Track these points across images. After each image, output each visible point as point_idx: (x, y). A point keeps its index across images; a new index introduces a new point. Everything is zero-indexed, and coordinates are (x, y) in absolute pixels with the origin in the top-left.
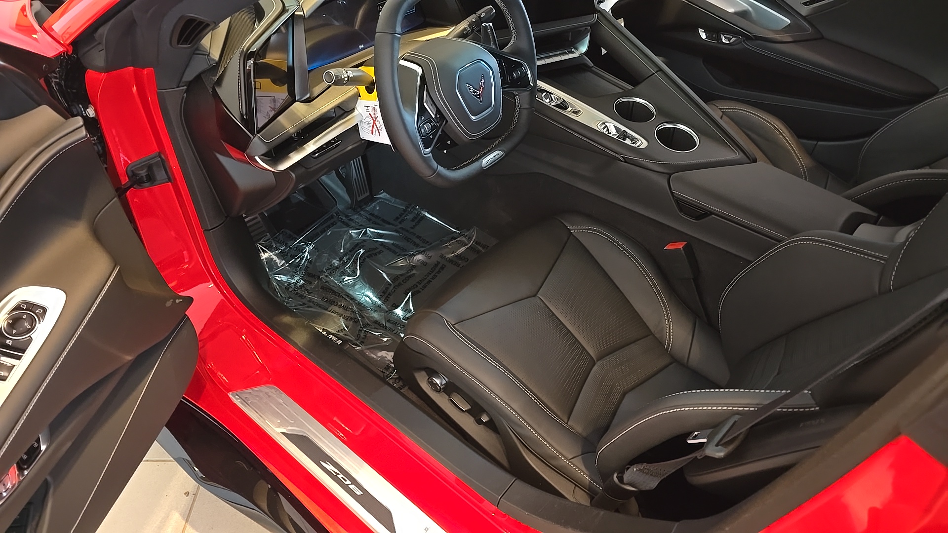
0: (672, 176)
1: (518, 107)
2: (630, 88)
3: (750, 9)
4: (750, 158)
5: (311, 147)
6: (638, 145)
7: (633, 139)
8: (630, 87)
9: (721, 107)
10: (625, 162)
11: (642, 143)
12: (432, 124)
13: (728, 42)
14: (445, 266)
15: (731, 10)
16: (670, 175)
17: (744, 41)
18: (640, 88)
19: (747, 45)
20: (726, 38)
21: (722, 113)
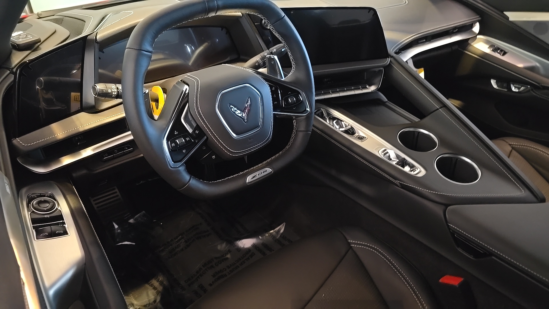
0: (449, 208)
1: (295, 129)
2: (417, 121)
3: (538, 65)
4: (538, 197)
5: (88, 152)
6: (415, 173)
7: (412, 167)
8: (416, 119)
9: (510, 143)
10: (402, 188)
11: (420, 171)
12: (188, 139)
13: (517, 91)
14: (255, 254)
15: (521, 65)
16: (447, 206)
17: (532, 90)
18: (426, 120)
19: (536, 93)
20: (515, 87)
21: (510, 149)
